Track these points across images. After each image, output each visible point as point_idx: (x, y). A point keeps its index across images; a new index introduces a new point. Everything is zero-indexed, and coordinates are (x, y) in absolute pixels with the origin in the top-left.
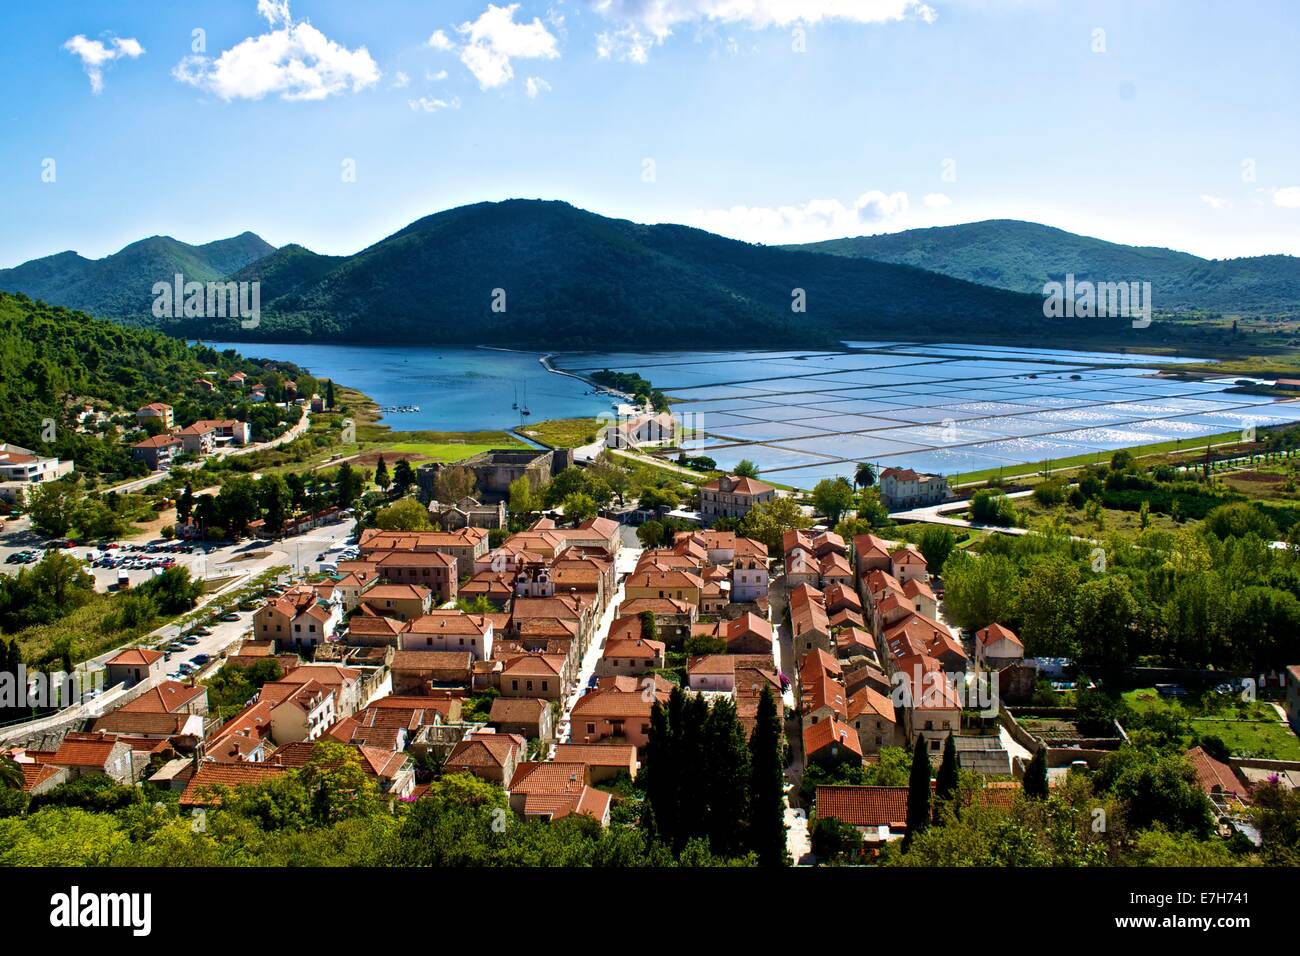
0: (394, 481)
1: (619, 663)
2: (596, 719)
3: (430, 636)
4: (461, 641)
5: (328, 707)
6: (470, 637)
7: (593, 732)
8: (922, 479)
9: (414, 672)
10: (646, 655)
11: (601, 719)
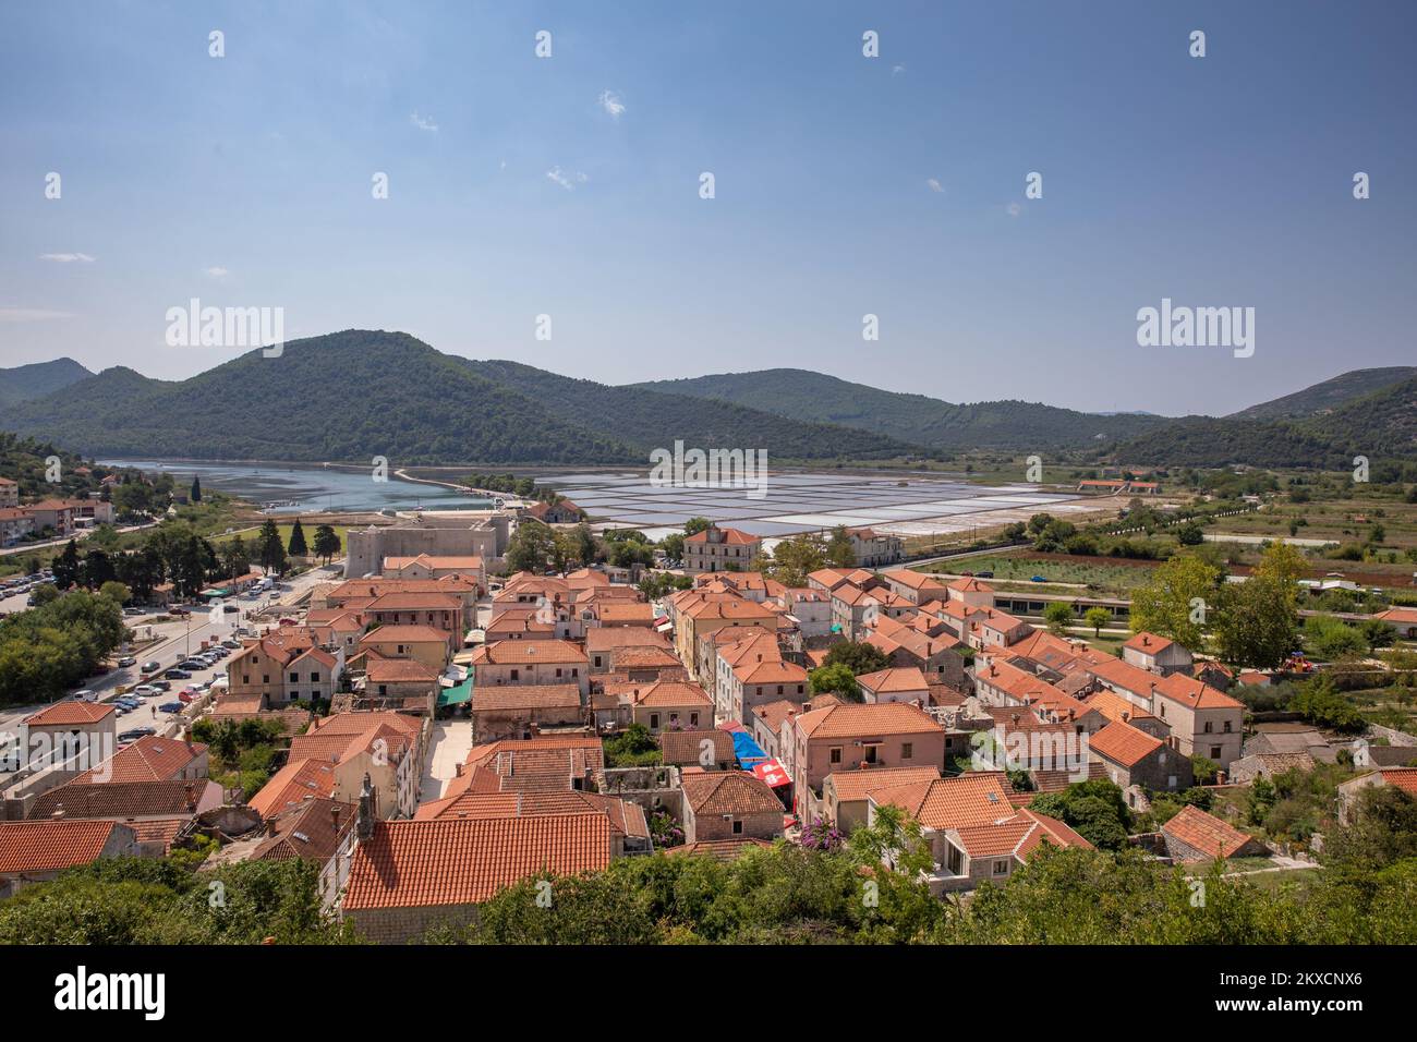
1: (764, 691)
2: (843, 742)
3: (515, 668)
4: (559, 672)
6: (571, 667)
7: (838, 761)
8: (879, 539)
9: (506, 714)
10: (799, 680)
11: (850, 741)
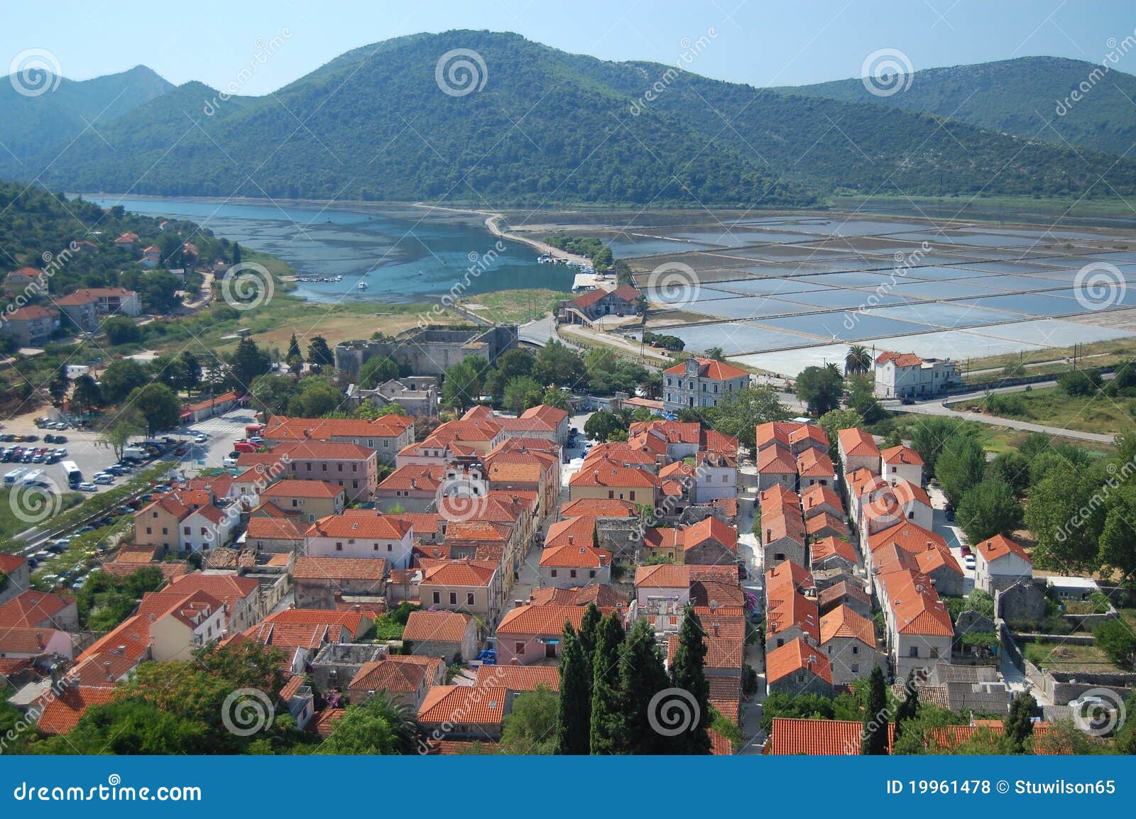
0: (308, 361)
1: (558, 574)
2: (527, 637)
3: (340, 541)
4: (377, 546)
5: (218, 621)
6: (387, 542)
7: (523, 652)
8: (925, 365)
9: (319, 582)
11: (533, 637)
